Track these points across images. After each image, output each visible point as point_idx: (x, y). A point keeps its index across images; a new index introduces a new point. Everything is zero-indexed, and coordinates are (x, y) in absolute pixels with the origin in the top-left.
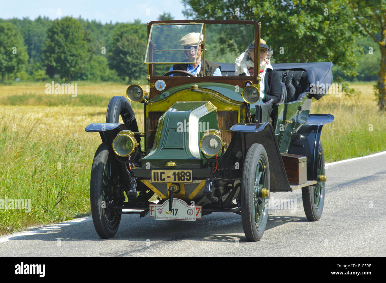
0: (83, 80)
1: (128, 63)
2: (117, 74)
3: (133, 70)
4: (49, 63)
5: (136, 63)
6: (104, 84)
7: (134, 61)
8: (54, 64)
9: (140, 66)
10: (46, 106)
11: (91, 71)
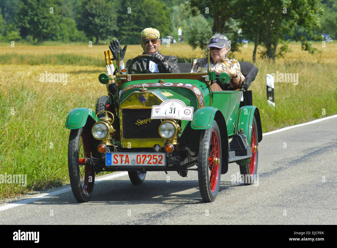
0: (53, 40)
1: (96, 25)
2: (85, 35)
3: (100, 31)
4: (23, 25)
5: (103, 25)
6: (73, 44)
7: (102, 23)
8: (28, 26)
9: (106, 27)
10: (29, 64)
11: (61, 32)
